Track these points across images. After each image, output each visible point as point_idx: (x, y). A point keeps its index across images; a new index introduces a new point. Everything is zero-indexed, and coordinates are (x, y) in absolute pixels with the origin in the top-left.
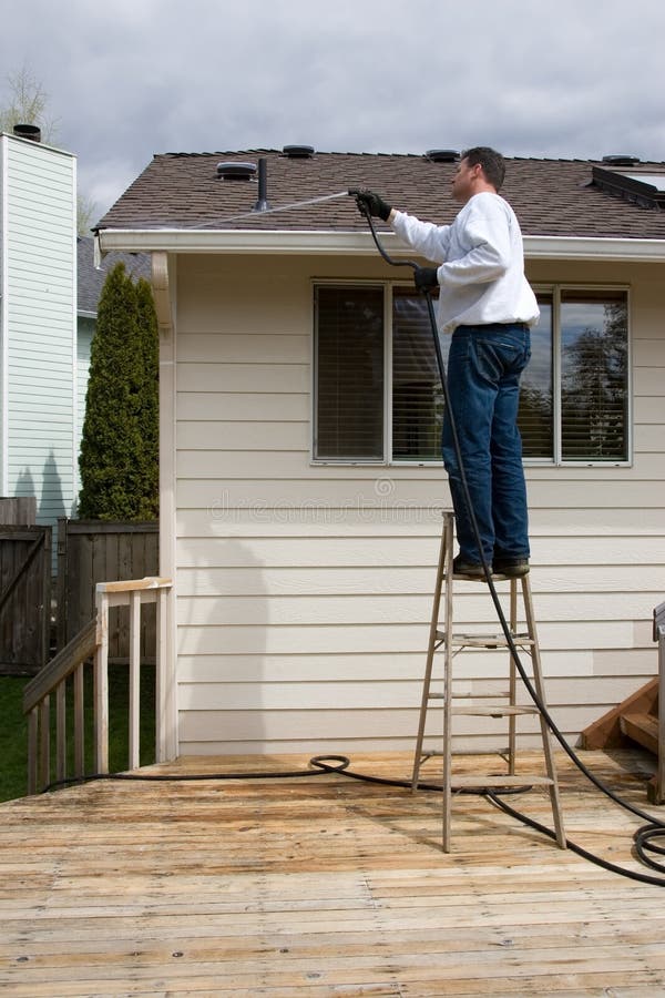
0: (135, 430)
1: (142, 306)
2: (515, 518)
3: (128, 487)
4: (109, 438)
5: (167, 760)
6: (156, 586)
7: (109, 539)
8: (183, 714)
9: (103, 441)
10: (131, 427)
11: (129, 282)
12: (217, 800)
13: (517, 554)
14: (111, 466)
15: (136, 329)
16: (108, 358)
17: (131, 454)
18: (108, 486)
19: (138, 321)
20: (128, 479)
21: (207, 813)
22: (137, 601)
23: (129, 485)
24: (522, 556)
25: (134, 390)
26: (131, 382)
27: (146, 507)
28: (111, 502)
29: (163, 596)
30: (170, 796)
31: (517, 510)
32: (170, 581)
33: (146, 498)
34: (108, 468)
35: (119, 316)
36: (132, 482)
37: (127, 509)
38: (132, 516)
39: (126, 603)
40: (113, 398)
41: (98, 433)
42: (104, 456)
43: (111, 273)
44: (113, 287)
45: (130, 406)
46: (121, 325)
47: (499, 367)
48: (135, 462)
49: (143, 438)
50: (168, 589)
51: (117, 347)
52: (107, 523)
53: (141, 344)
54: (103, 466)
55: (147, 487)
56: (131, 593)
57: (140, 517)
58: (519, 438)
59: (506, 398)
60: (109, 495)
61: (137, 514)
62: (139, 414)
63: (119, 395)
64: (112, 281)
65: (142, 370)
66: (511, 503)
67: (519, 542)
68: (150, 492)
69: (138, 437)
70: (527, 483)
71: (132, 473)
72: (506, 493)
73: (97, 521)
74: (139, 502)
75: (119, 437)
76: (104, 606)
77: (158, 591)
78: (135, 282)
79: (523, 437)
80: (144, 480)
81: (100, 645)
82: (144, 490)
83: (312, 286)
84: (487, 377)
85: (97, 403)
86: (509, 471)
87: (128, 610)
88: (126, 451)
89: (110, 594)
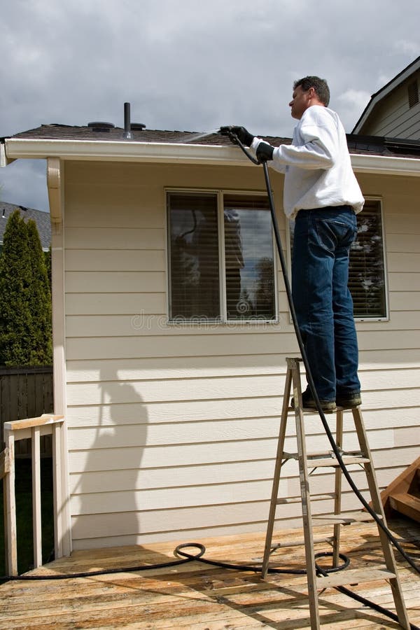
0: (27, 309)
1: (30, 235)
2: (350, 362)
3: (23, 345)
4: (11, 315)
5: (64, 556)
6: (52, 422)
7: (12, 378)
8: (75, 519)
9: (7, 317)
10: (25, 308)
11: (22, 221)
12: (109, 599)
13: (353, 390)
14: (12, 332)
15: (27, 249)
16: (10, 267)
17: (25, 324)
18: (11, 344)
19: (28, 245)
20: (23, 339)
21: (104, 615)
22: (37, 435)
23: (24, 344)
24: (354, 392)
25: (26, 286)
26: (24, 281)
27: (34, 356)
28: (13, 354)
29: (58, 429)
30: (70, 597)
31: (351, 355)
32: (63, 417)
33: (34, 351)
34: (10, 334)
35: (16, 242)
36: (25, 342)
37: (22, 358)
38: (26, 362)
39: (28, 436)
40: (13, 291)
41: (4, 312)
42: (8, 326)
43: (12, 216)
44: (13, 224)
45: (23, 295)
46: (18, 246)
47: (334, 240)
48: (27, 329)
49: (32, 315)
50: (61, 423)
51: (15, 260)
52: (10, 368)
53: (30, 258)
54: (7, 332)
55: (35, 345)
56: (32, 429)
57: (31, 363)
58: (350, 297)
59: (341, 265)
60: (11, 350)
61: (29, 361)
62: (29, 300)
63: (17, 289)
64: (12, 221)
65: (31, 275)
66: (346, 350)
67: (352, 380)
68: (37, 347)
69: (29, 314)
70: (357, 333)
71: (25, 336)
72: (343, 342)
73: (4, 367)
74: (30, 354)
75: (17, 315)
76: (11, 440)
77: (53, 426)
78: (26, 222)
79: (353, 297)
80: (32, 340)
81: (8, 473)
82: (33, 346)
83: (165, 192)
84: (326, 248)
85: (3, 294)
86: (344, 323)
87: (29, 442)
88: (21, 322)
89: (15, 431)
